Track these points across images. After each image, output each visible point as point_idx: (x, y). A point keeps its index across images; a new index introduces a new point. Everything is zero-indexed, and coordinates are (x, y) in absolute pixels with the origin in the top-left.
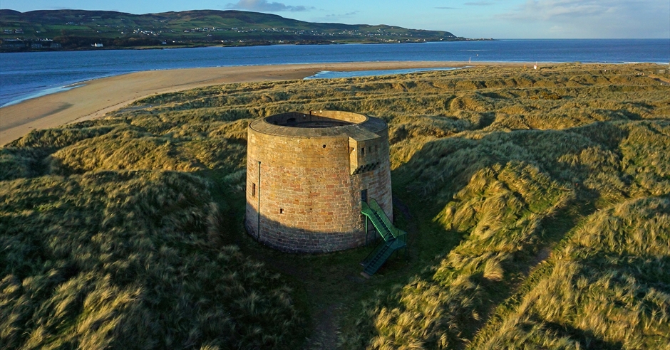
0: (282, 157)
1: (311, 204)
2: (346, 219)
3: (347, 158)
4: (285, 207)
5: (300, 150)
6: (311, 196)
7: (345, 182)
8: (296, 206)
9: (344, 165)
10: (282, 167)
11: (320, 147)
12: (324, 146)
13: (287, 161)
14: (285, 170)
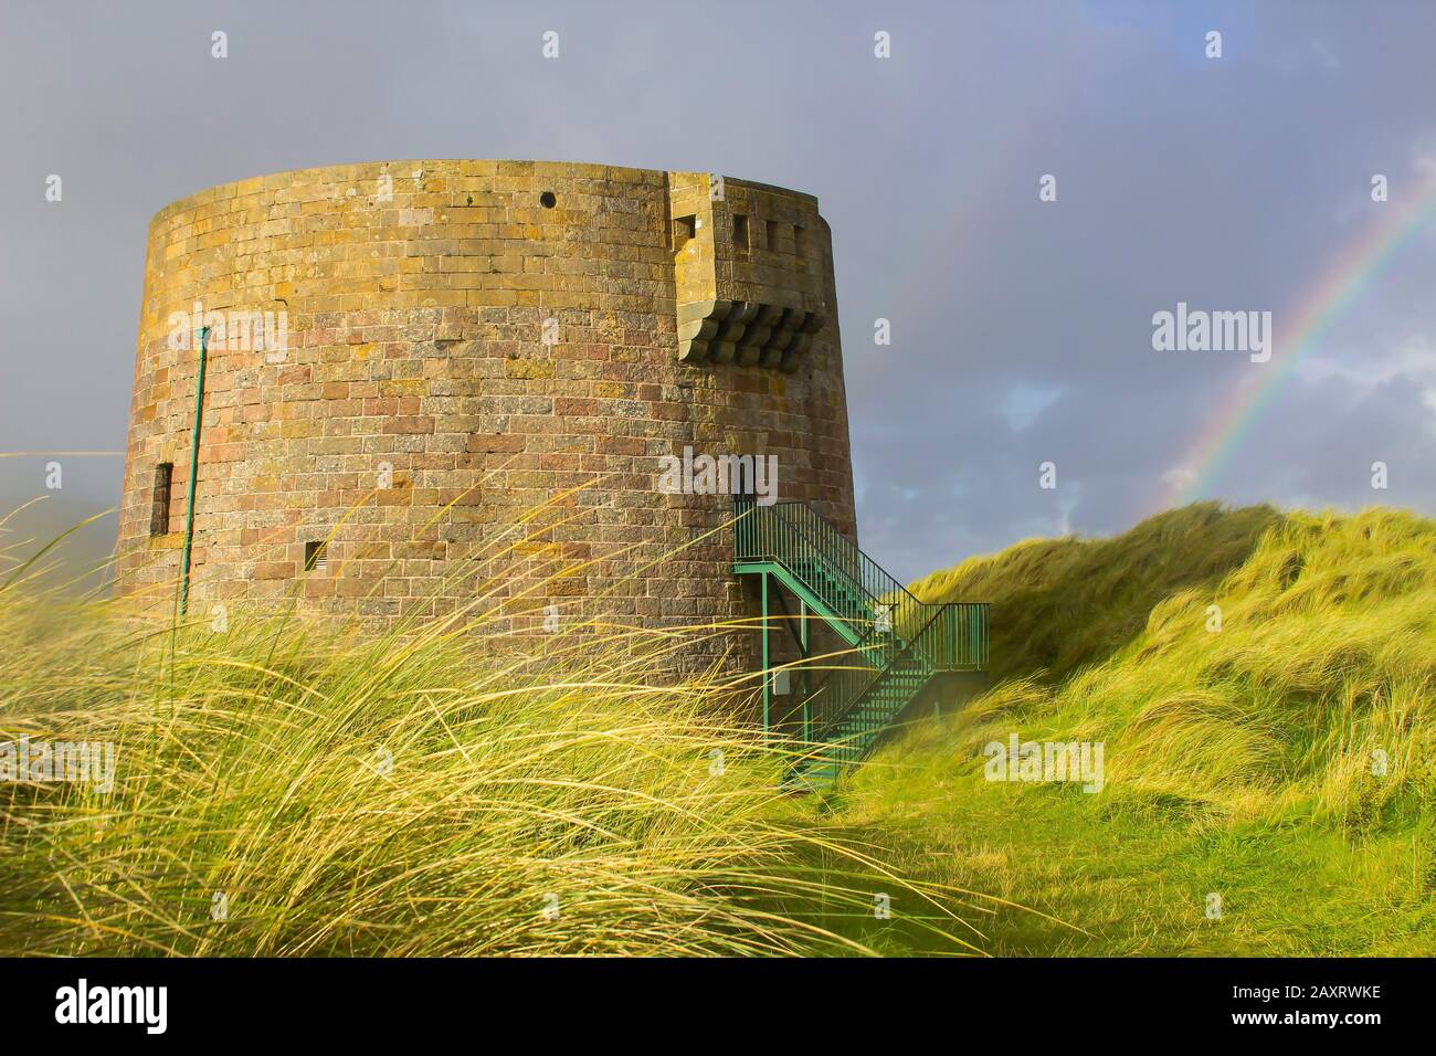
0: (326, 269)
1: (474, 500)
2: (660, 589)
3: (659, 272)
4: (337, 530)
5: (424, 218)
6: (472, 452)
7: (653, 393)
8: (394, 516)
9: (647, 307)
10: (326, 320)
11: (525, 203)
12: (548, 200)
13: (351, 284)
14: (343, 331)
